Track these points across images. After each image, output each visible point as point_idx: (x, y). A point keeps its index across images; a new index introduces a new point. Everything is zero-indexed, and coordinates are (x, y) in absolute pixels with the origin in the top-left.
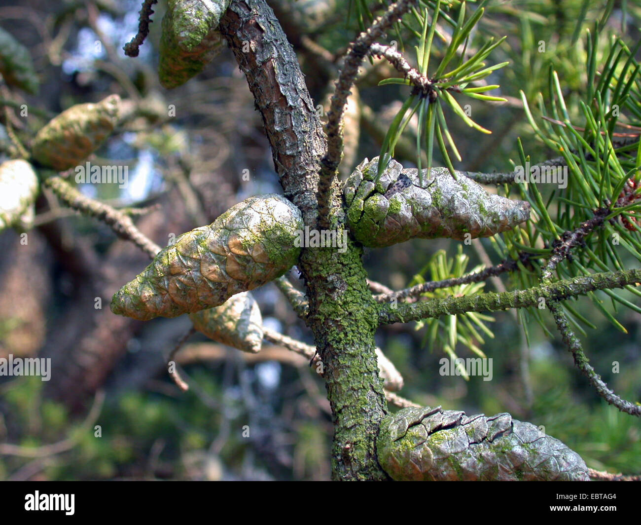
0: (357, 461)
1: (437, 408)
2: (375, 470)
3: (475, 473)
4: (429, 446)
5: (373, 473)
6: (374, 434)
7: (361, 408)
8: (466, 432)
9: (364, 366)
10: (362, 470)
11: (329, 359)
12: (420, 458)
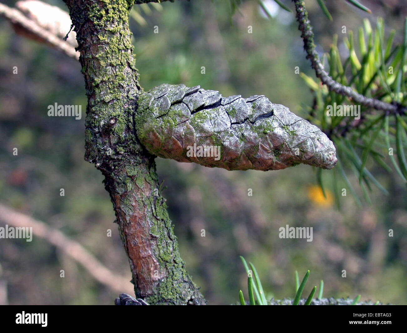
0: (115, 134)
1: (197, 88)
2: (134, 143)
3: (236, 151)
4: (191, 124)
5: (132, 145)
6: (133, 109)
7: (119, 83)
8: (226, 112)
9: (122, 44)
10: (120, 143)
11: (87, 34)
12: (183, 135)
